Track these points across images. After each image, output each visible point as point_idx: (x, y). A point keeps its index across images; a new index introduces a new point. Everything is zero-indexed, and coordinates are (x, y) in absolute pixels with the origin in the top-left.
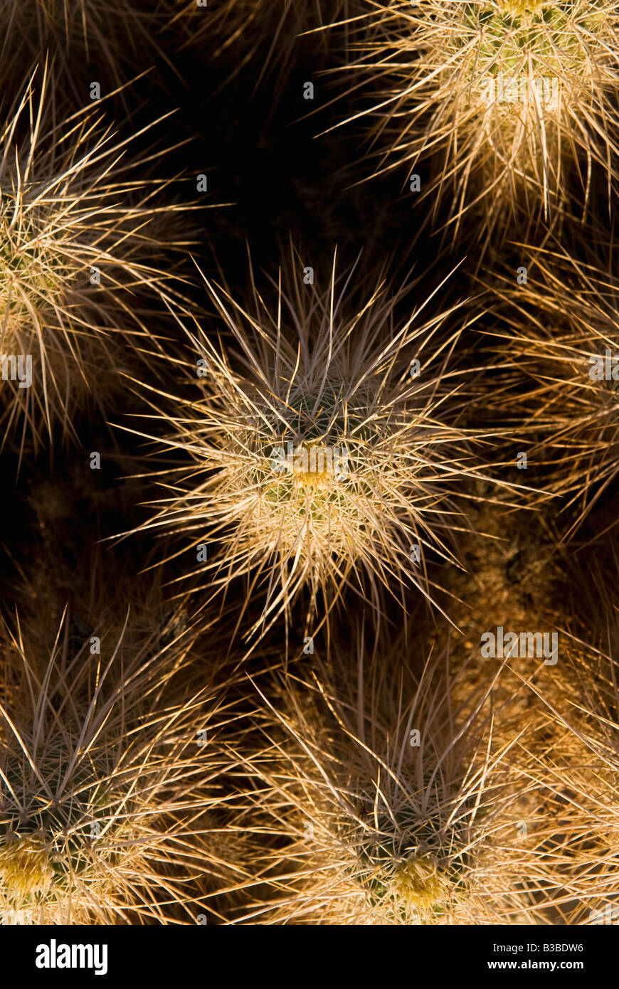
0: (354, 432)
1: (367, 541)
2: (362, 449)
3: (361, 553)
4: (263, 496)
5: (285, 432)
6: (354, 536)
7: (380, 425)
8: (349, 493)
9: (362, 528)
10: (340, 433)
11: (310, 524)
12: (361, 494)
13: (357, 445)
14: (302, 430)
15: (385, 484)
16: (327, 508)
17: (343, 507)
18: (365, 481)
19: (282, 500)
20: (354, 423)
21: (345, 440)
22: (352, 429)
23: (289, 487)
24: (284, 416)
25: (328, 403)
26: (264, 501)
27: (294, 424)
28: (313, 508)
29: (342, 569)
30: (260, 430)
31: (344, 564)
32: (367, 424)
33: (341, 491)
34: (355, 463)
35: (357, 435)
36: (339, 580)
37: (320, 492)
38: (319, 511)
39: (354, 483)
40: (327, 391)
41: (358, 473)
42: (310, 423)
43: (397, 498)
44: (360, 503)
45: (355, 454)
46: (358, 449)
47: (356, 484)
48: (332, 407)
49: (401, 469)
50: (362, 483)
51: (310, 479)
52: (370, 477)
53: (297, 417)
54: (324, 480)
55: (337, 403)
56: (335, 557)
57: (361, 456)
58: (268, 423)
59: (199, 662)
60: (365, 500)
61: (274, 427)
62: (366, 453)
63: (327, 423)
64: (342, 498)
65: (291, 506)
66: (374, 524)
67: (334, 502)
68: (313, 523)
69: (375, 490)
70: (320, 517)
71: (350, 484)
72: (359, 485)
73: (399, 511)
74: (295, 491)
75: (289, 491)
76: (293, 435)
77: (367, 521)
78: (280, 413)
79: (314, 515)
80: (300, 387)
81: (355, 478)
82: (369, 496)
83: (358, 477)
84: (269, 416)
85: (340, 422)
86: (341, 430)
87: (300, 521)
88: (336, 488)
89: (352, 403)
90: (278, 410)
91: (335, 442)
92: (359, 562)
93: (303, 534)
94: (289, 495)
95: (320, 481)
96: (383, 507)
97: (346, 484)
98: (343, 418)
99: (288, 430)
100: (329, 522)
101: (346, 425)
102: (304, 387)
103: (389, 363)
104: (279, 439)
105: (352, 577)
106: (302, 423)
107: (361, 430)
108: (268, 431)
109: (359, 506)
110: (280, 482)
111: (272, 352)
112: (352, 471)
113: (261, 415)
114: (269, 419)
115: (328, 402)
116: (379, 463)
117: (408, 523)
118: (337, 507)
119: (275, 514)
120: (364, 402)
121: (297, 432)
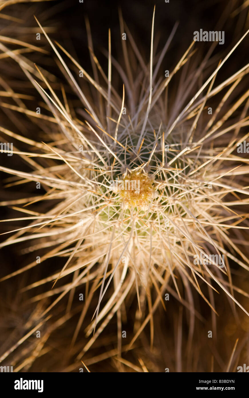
0: (170, 163)
1: (183, 254)
2: (177, 177)
3: (178, 264)
4: (97, 216)
5: (114, 164)
6: (171, 249)
7: (191, 159)
8: (167, 214)
9: (179, 243)
10: (159, 164)
11: (136, 240)
12: (177, 214)
13: (173, 174)
14: (128, 162)
15: (197, 208)
16: (149, 226)
17: (162, 226)
18: (180, 204)
19: (111, 220)
20: (170, 156)
21: (163, 169)
22: (169, 161)
23: (118, 208)
24: (114, 151)
25: (150, 141)
26: (97, 220)
27: (122, 157)
28: (137, 226)
29: (163, 276)
30: (95, 162)
31: (165, 272)
32: (181, 157)
33: (160, 212)
34: (172, 188)
35: (173, 166)
36: (160, 285)
37: (143, 212)
38: (144, 229)
39: (171, 205)
40: (148, 132)
41: (174, 196)
42: (134, 156)
43: (207, 219)
44: (176, 222)
45: (172, 181)
46: (174, 177)
47: (173, 206)
48: (152, 143)
49: (210, 195)
50: (177, 205)
51: (135, 201)
52: (184, 200)
53: (124, 152)
54: (146, 202)
55: (157, 140)
56: (156, 266)
57: (176, 183)
58: (100, 157)
59: (55, 350)
60: (180, 219)
61: (106, 160)
62: (181, 181)
63: (148, 155)
64: (161, 218)
65: (120, 225)
66: (188, 240)
67: (155, 221)
68: (138, 239)
69: (189, 211)
70: (145, 234)
71: (167, 206)
72: (175, 207)
73: (210, 229)
74: (122, 212)
75: (117, 212)
76: (120, 166)
77: (184, 237)
78: (110, 149)
79: (139, 232)
80: (127, 128)
81: (172, 202)
82: (184, 216)
83: (175, 200)
84: (102, 151)
85: (159, 156)
86: (160, 161)
87: (127, 236)
88: (156, 209)
89: (168, 140)
90: (109, 146)
91: (155, 171)
92: (176, 271)
93: (130, 248)
94: (117, 215)
95: (143, 203)
96: (196, 226)
97: (165, 206)
98: (161, 152)
99: (117, 161)
100: (151, 239)
101: (163, 157)
102: (130, 128)
103: (199, 110)
104: (110, 169)
105: (171, 284)
106: (127, 156)
107: (177, 161)
108: (101, 164)
109: (175, 224)
110: (111, 205)
111: (104, 101)
112: (169, 195)
113: (95, 150)
114: (101, 153)
115: (150, 139)
116: (191, 188)
117: (216, 240)
118: (157, 226)
119: (107, 232)
120: (178, 140)
121: (124, 163)
